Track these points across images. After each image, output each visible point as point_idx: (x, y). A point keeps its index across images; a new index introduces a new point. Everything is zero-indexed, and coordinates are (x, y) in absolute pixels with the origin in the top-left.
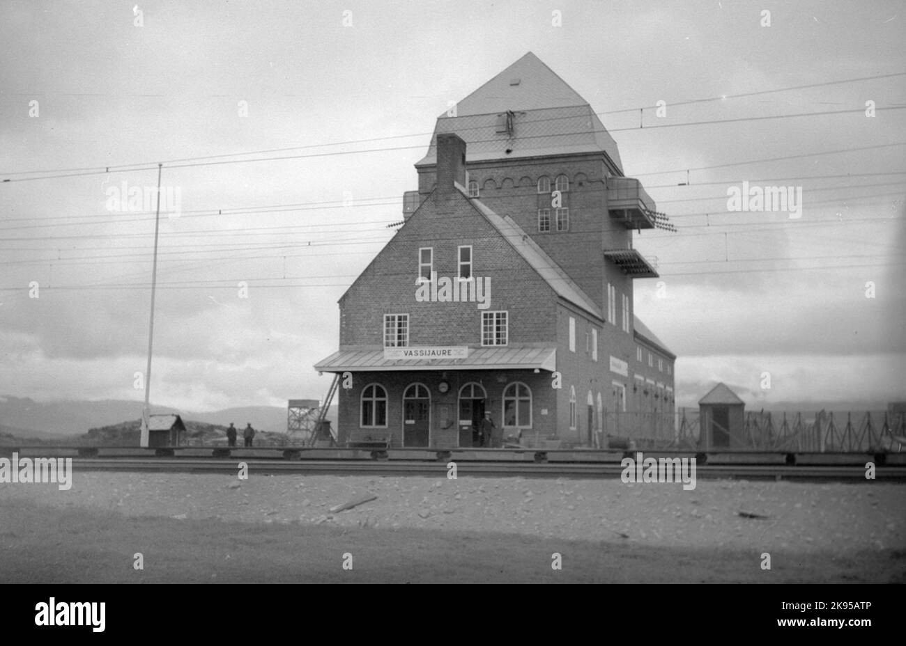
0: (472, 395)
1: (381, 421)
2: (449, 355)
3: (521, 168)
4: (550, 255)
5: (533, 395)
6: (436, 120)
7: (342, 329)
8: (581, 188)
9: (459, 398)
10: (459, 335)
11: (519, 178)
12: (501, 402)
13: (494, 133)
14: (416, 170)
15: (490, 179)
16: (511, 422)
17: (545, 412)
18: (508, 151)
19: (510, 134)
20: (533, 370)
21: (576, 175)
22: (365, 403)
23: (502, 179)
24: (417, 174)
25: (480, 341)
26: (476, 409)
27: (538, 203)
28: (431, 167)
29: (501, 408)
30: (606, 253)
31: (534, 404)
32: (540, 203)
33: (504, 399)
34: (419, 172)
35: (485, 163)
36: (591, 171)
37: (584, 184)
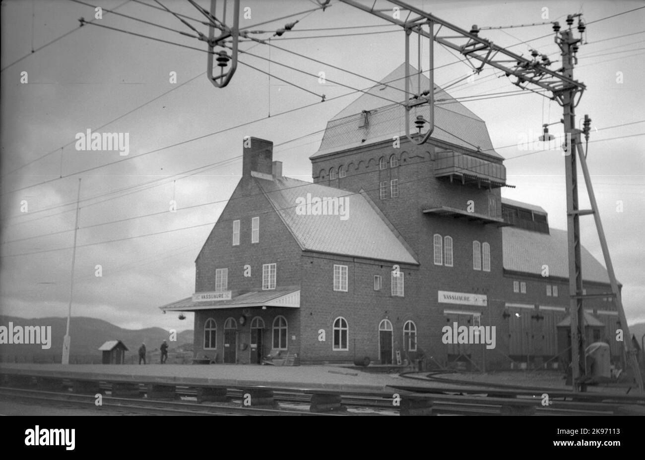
0: (258, 325)
1: (213, 346)
2: (222, 297)
3: (369, 153)
4: (387, 216)
5: (288, 325)
6: (327, 123)
7: (197, 281)
8: (405, 163)
9: (251, 328)
10: (251, 282)
11: (368, 160)
12: (271, 331)
13: (358, 128)
14: (311, 161)
15: (352, 163)
16: (276, 346)
17: (294, 338)
18: (363, 141)
19: (366, 128)
20: (262, 307)
21: (402, 154)
22: (207, 332)
23: (358, 162)
24: (312, 164)
25: (262, 287)
26: (259, 336)
27: (380, 178)
28: (318, 158)
29: (272, 335)
30: (424, 211)
31: (289, 332)
32: (381, 177)
33: (274, 328)
34: (313, 163)
35: (348, 151)
36: (410, 149)
37: (407, 160)
